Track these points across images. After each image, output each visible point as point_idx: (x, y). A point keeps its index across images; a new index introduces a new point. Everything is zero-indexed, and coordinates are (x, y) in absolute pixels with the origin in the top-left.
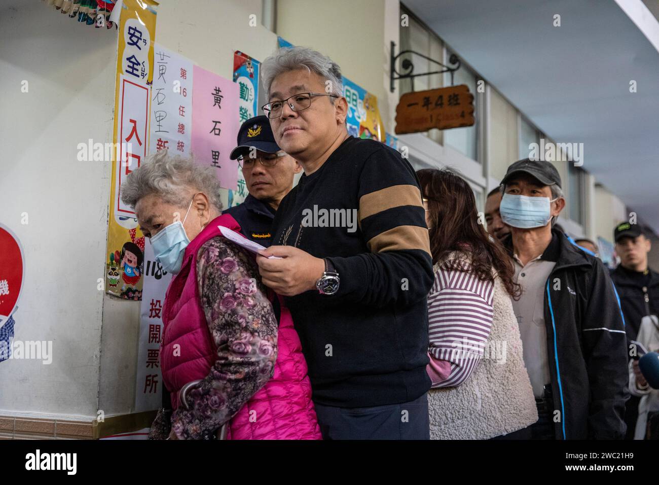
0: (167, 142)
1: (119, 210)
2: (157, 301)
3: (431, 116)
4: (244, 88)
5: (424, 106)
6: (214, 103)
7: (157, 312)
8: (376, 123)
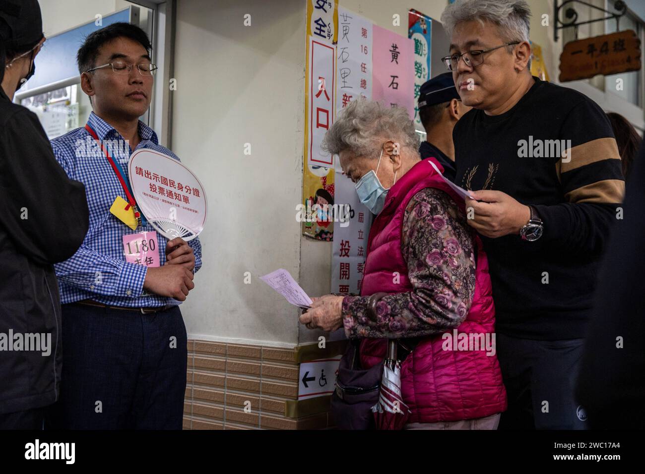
0: (351, 97)
1: (312, 160)
2: (346, 242)
3: (596, 63)
4: (418, 44)
5: (588, 53)
6: (392, 59)
7: (347, 251)
8: (540, 72)
